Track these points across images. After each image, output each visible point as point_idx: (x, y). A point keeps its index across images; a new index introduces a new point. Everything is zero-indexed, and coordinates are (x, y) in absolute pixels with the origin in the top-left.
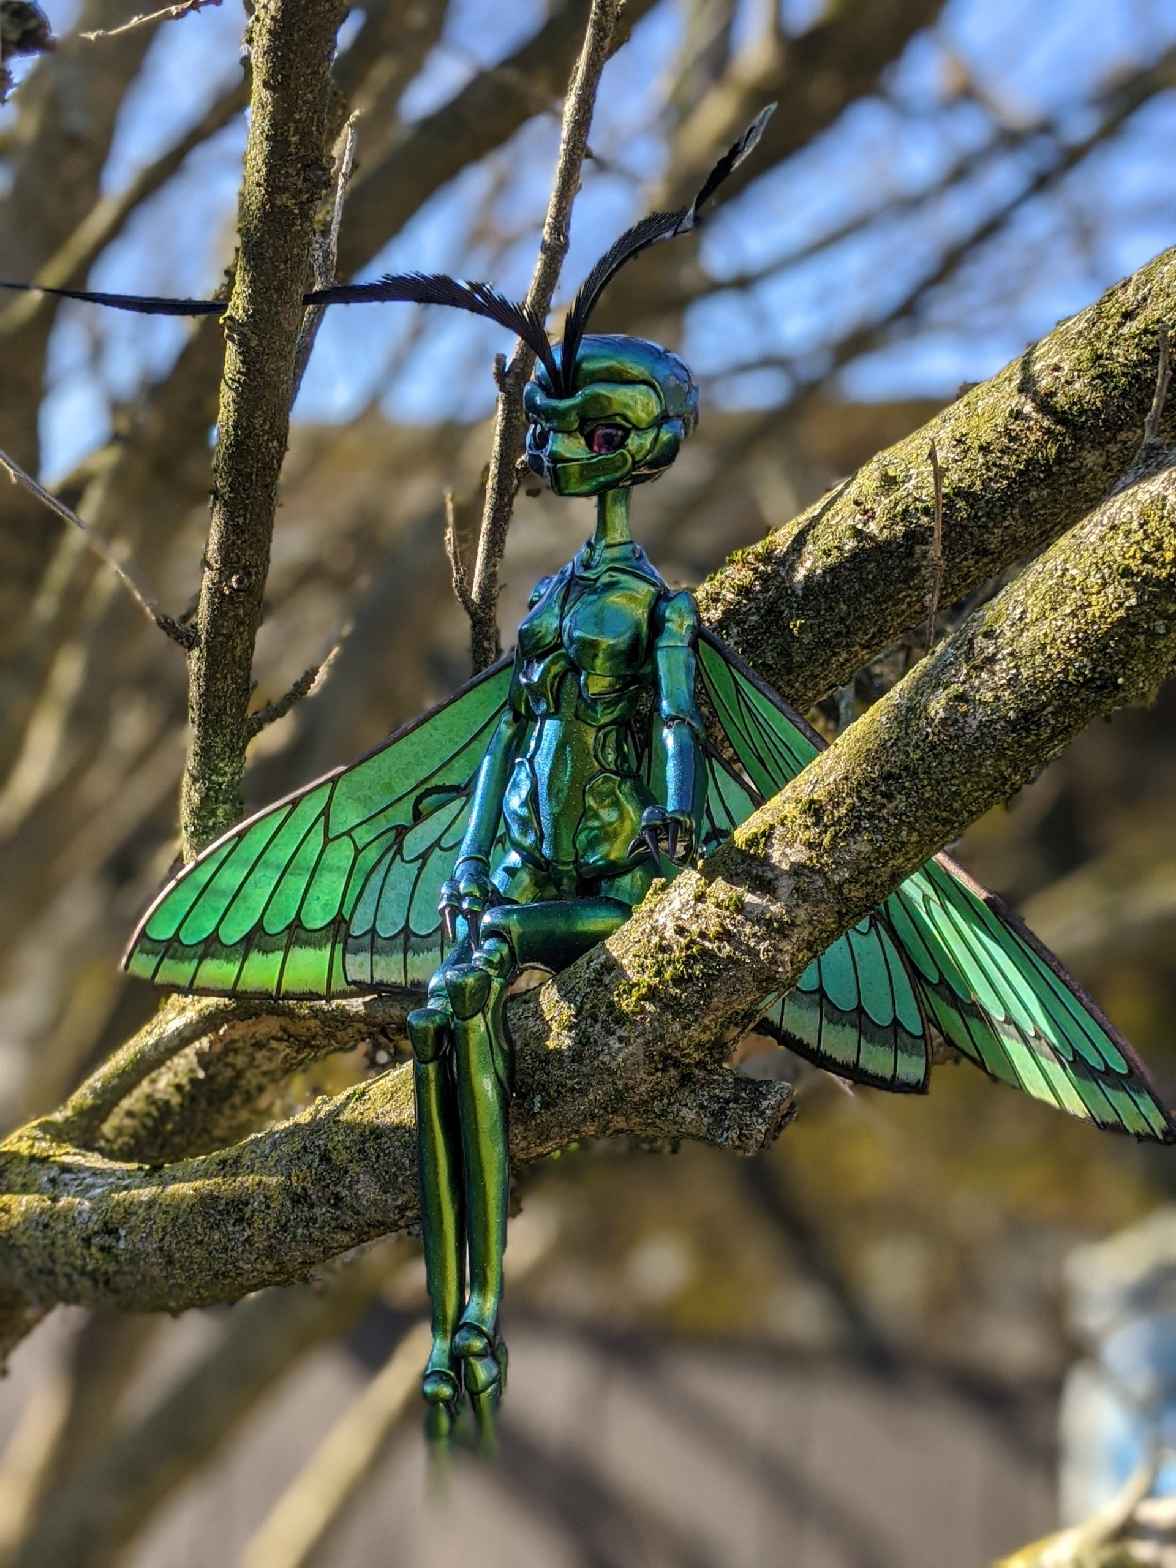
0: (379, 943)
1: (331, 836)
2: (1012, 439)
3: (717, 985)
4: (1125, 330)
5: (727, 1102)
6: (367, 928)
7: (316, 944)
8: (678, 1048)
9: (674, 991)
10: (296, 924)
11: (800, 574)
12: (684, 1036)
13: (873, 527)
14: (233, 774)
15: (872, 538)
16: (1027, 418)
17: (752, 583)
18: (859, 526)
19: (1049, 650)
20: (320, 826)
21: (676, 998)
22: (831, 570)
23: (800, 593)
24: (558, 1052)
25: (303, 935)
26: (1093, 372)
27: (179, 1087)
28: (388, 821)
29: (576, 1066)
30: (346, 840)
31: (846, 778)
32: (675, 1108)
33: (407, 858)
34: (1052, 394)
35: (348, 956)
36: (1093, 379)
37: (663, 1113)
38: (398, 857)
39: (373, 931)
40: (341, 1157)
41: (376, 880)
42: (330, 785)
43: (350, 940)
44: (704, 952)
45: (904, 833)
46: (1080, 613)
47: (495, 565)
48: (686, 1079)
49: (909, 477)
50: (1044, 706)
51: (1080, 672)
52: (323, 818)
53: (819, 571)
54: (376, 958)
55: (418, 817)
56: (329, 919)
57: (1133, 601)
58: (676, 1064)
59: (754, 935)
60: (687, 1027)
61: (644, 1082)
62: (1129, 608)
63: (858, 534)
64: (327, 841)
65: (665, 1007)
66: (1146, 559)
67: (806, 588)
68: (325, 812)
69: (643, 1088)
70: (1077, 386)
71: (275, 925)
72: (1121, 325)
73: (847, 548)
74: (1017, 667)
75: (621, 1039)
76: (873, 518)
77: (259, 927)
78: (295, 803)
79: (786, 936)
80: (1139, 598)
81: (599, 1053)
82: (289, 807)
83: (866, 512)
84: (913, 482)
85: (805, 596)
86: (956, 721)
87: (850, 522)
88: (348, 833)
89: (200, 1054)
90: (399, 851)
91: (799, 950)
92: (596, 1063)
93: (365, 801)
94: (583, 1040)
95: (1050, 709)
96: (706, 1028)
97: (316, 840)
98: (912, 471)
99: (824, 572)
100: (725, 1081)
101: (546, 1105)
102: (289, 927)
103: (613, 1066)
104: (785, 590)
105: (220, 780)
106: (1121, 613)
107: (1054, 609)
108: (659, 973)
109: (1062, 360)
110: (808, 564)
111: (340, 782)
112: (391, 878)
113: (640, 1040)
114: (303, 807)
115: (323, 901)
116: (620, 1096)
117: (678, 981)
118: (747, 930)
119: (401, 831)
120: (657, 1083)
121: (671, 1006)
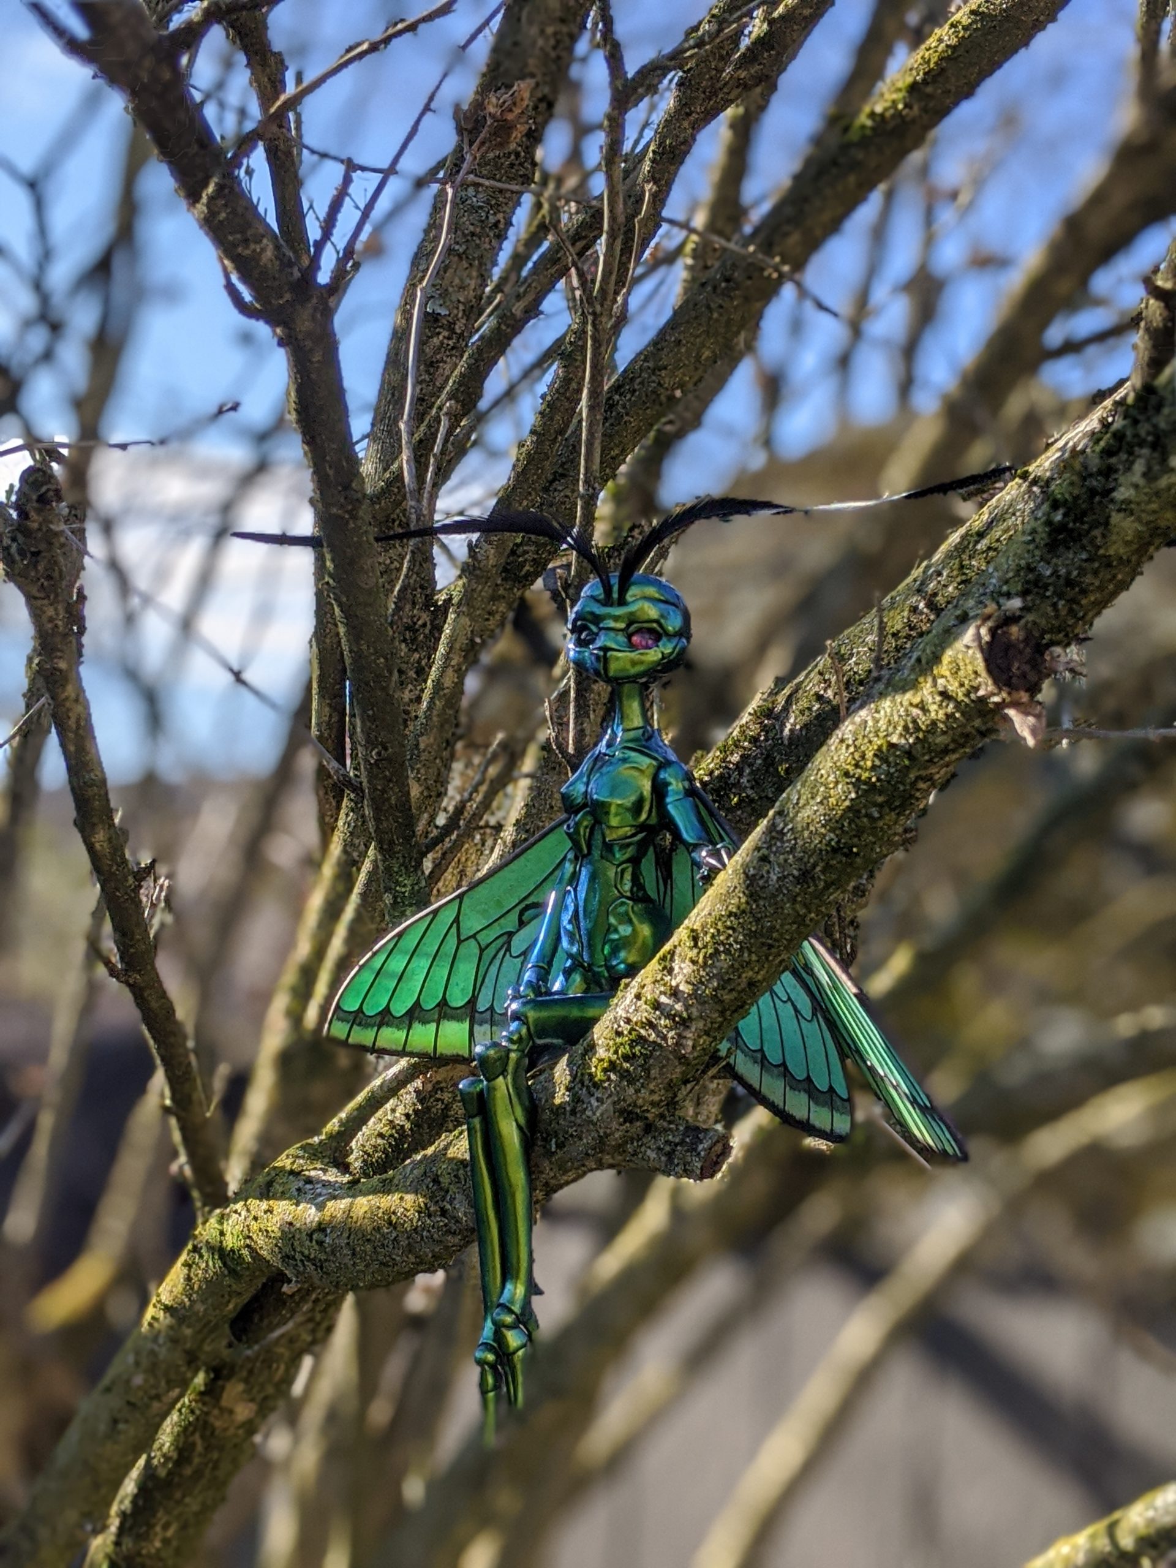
0: (496, 1017)
1: (462, 938)
2: (911, 629)
3: (651, 1061)
4: (979, 547)
5: (676, 1145)
6: (488, 1006)
7: (459, 1019)
8: (635, 1105)
9: (626, 1065)
10: (443, 1003)
11: (786, 732)
12: (638, 1098)
13: (830, 694)
14: (412, 885)
15: (829, 702)
16: (922, 613)
17: (759, 735)
18: (822, 692)
19: (812, 828)
20: (454, 930)
21: (627, 1071)
22: (806, 726)
23: (786, 742)
24: (561, 1106)
25: (449, 1011)
26: (959, 579)
27: (407, 1116)
28: (502, 928)
29: (573, 1118)
30: (472, 941)
31: (710, 914)
32: (643, 1149)
33: (514, 955)
34: (935, 594)
35: (476, 1028)
36: (959, 584)
37: (635, 1154)
38: (508, 954)
39: (491, 1008)
40: (445, 1181)
41: (493, 969)
42: (458, 900)
43: (477, 1015)
44: (640, 1037)
45: (746, 955)
46: (825, 802)
47: (582, 724)
48: (649, 1128)
49: (852, 655)
50: (814, 866)
51: (828, 844)
52: (455, 925)
53: (798, 727)
54: (494, 1028)
55: (522, 924)
56: (466, 1000)
57: (853, 795)
58: (638, 1118)
59: (666, 1026)
60: (637, 1091)
61: (618, 1131)
62: (852, 800)
63: (819, 698)
64: (460, 942)
65: (622, 1077)
66: (857, 766)
67: (790, 738)
68: (457, 920)
69: (617, 1135)
70: (950, 589)
71: (429, 1004)
72: (977, 542)
73: (815, 708)
74: (795, 839)
75: (598, 1100)
76: (829, 686)
77: (417, 1004)
78: (435, 912)
79: (688, 1027)
80: (857, 792)
81: (585, 1109)
82: (431, 916)
83: (825, 681)
84: (854, 659)
85: (790, 744)
86: (762, 876)
87: (817, 689)
88: (474, 936)
89: (417, 1091)
90: (508, 950)
91: (699, 1037)
92: (584, 1117)
93: (484, 912)
94: (576, 1099)
95: (818, 869)
96: (652, 1092)
97: (452, 941)
98: (855, 650)
99: (801, 728)
100: (677, 1129)
101: (560, 1146)
102: (438, 1005)
103: (595, 1118)
104: (778, 741)
105: (403, 890)
106: (847, 803)
107: (813, 798)
108: (616, 1052)
109: (943, 568)
110: (792, 720)
111: (466, 899)
112: (503, 969)
113: (609, 1101)
114: (441, 916)
115: (462, 985)
116: (602, 1140)
117: (626, 1058)
118: (662, 1022)
119: (510, 934)
120: (627, 1132)
121: (624, 1075)
